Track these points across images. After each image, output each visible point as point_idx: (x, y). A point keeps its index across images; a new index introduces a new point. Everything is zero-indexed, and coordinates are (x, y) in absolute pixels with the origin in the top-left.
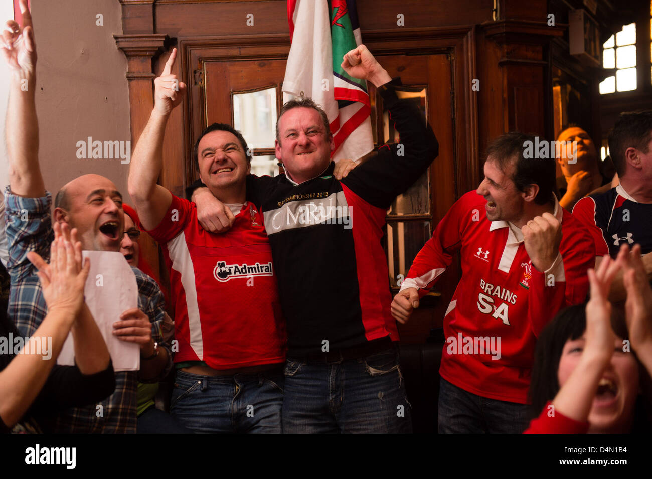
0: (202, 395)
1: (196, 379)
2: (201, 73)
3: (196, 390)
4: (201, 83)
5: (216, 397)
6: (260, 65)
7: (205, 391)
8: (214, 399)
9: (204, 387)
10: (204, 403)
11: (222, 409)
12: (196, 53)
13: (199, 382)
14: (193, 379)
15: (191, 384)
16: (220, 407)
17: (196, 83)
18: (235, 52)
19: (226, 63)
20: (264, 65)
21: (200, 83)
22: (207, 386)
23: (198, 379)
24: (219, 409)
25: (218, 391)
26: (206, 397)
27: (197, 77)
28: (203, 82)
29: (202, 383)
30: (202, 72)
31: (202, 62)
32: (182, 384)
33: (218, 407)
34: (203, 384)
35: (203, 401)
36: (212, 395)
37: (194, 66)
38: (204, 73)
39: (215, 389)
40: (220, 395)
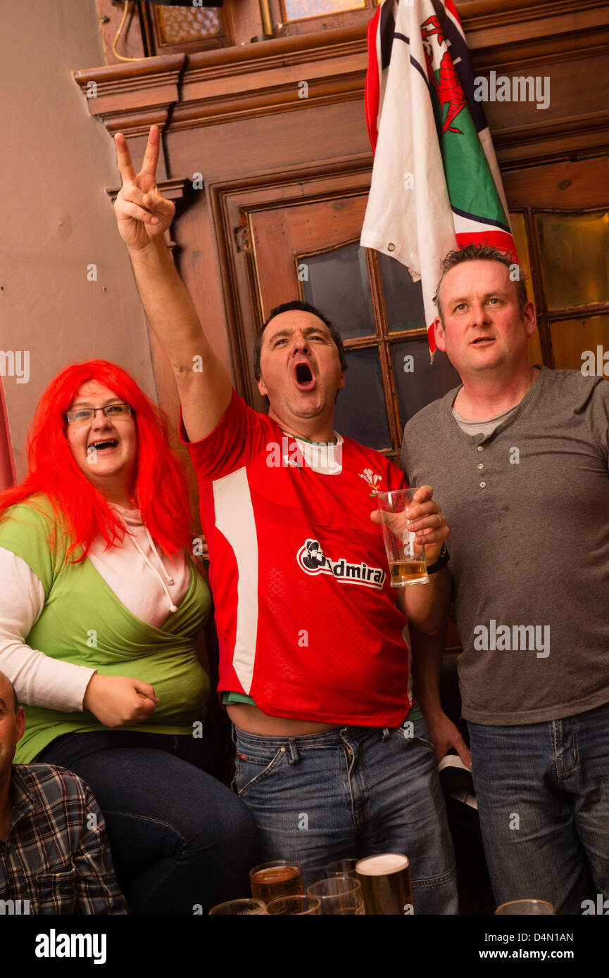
0: (293, 772)
1: (277, 745)
2: (245, 232)
3: (281, 764)
4: (248, 247)
5: (318, 772)
6: (336, 208)
7: (296, 764)
8: (317, 776)
9: (293, 758)
10: (300, 786)
11: (332, 792)
12: (234, 201)
13: (283, 750)
14: (272, 744)
15: (270, 755)
16: (328, 789)
17: (239, 249)
18: (294, 191)
19: (281, 211)
20: (343, 206)
21: (245, 248)
22: (299, 754)
23: (281, 745)
24: (327, 793)
25: (318, 761)
26: (300, 775)
27: (240, 239)
28: (250, 247)
29: (288, 750)
30: (248, 230)
31: (246, 213)
32: (254, 756)
33: (324, 790)
34: (290, 752)
35: (297, 782)
36: (309, 770)
37: (233, 222)
38: (250, 231)
39: (311, 758)
40: (323, 768)
